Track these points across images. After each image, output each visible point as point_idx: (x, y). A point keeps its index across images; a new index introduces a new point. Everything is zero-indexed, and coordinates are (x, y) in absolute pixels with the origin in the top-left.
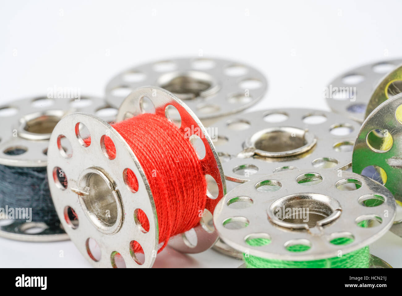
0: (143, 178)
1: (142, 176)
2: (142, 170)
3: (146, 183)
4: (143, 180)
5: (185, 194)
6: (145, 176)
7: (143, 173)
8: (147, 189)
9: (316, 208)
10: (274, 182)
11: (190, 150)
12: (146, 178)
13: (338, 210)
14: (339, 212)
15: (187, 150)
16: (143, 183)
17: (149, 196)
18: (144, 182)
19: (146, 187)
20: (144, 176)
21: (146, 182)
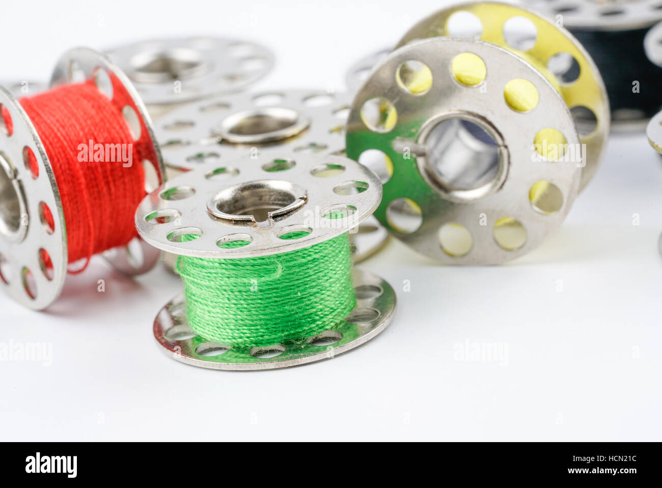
0: (42, 157)
1: (41, 155)
2: (42, 146)
3: (47, 164)
4: (43, 160)
5: (112, 185)
6: (46, 155)
7: (44, 150)
8: (47, 171)
9: (279, 200)
10: (231, 168)
11: (121, 127)
12: (47, 157)
13: (302, 198)
14: (303, 201)
15: (118, 128)
16: (43, 164)
17: (50, 181)
18: (44, 162)
19: (46, 169)
20: (44, 154)
21: (46, 162)
